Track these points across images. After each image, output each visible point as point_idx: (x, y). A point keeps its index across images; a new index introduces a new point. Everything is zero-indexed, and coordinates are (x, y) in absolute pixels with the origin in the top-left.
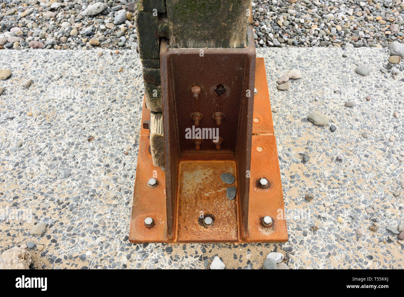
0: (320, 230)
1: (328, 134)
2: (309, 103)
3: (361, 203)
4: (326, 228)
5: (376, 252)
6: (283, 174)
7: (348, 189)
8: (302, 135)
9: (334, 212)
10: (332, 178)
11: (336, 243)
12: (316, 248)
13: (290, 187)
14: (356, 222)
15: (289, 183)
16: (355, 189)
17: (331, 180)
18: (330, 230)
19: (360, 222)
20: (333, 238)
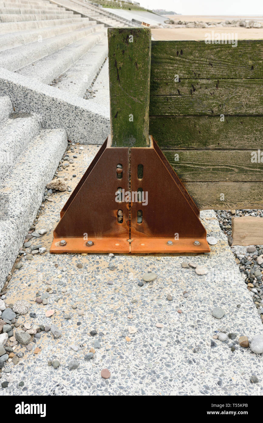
0: (55, 268)
1: (136, 283)
2: (170, 277)
3: (70, 288)
4: (56, 271)
5: (32, 288)
6: (100, 258)
7: (83, 284)
8: (135, 270)
9: (67, 276)
10: (94, 279)
11: (45, 273)
12: (43, 265)
13: (89, 260)
14: (56, 283)
15: (93, 260)
16: (83, 287)
17: (92, 277)
18: (54, 272)
19: (56, 285)
20: (47, 273)
